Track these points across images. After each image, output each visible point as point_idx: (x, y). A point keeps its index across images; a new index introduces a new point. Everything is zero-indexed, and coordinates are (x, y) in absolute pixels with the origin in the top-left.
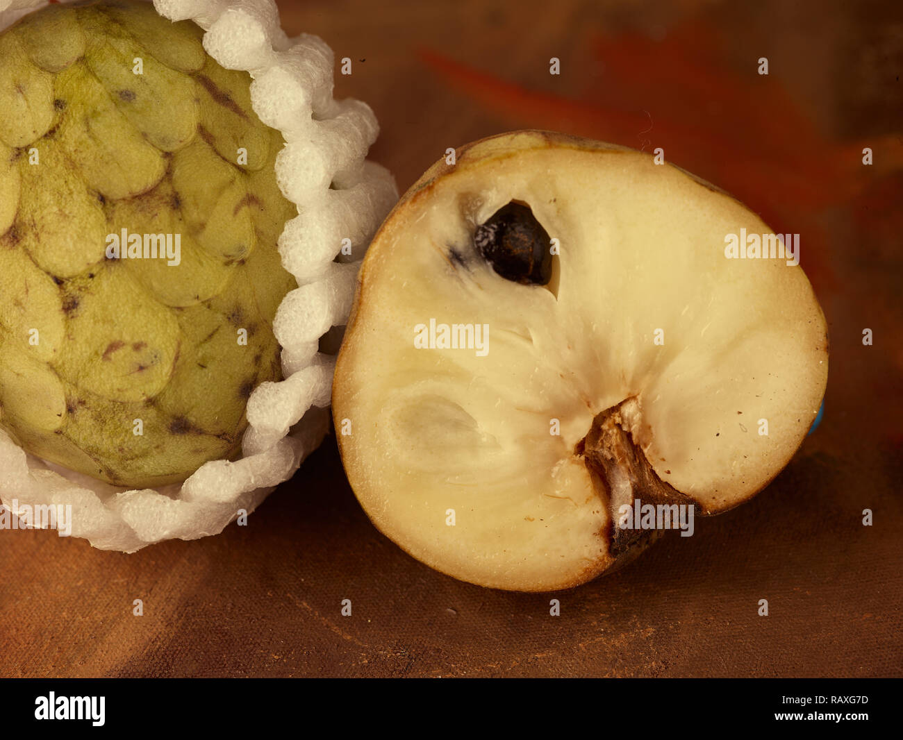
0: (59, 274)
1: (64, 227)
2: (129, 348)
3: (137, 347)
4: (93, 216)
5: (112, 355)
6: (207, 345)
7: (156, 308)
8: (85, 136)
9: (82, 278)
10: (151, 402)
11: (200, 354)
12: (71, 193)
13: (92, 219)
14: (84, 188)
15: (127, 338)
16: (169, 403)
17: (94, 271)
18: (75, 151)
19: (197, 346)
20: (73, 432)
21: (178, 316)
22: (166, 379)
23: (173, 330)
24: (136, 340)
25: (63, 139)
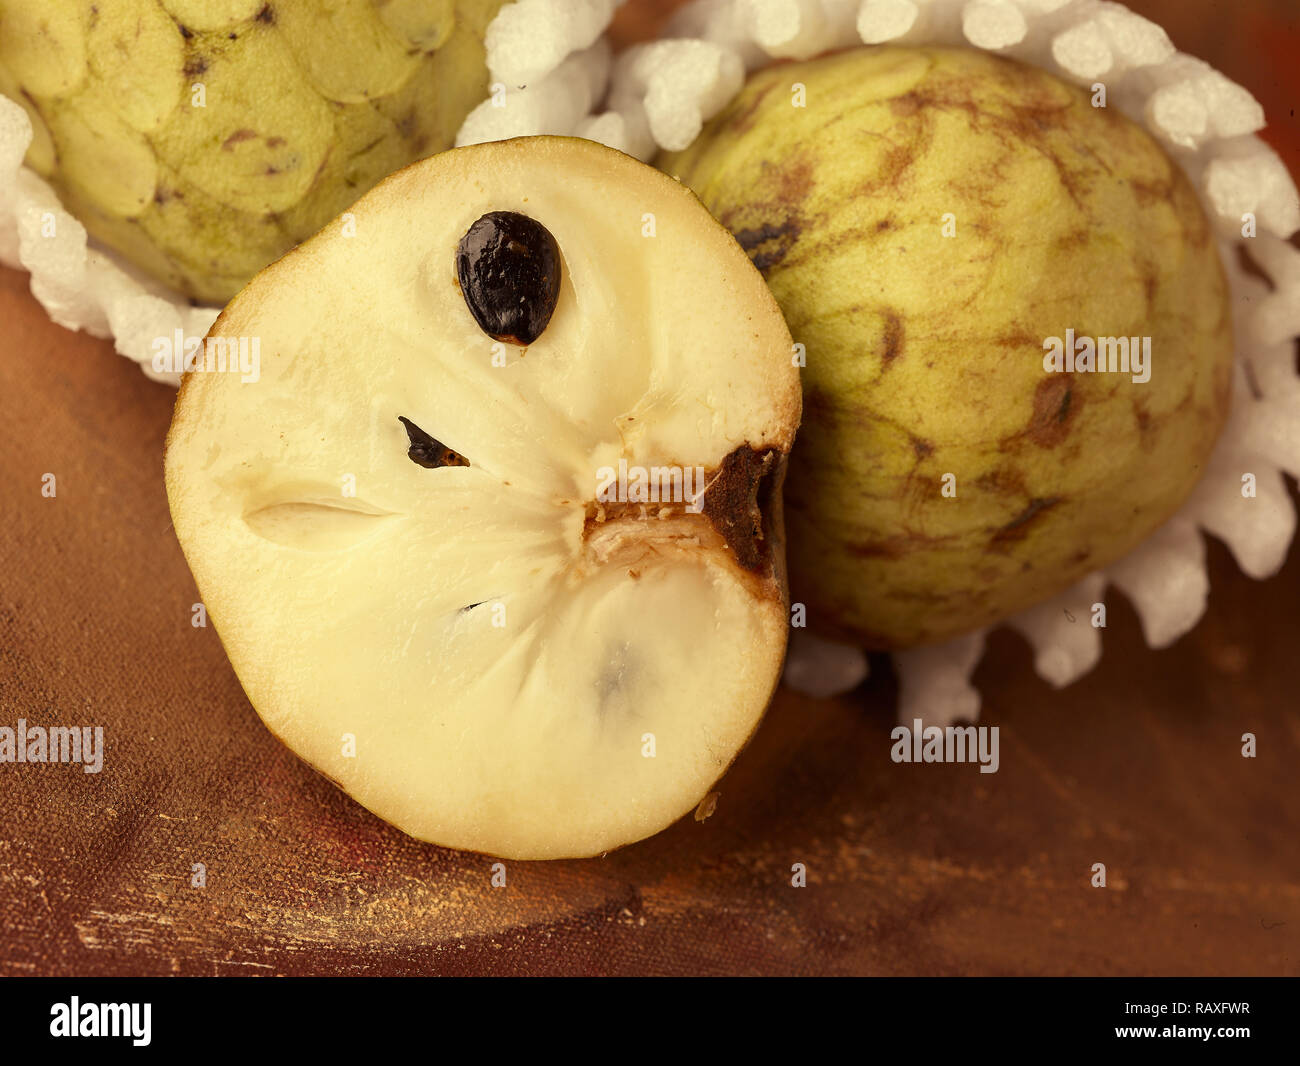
0: (188, 23)
2: (261, 143)
3: (273, 143)
5: (237, 146)
6: (363, 158)
7: (309, 98)
9: (219, 36)
10: (275, 218)
11: (352, 169)
15: (262, 128)
16: (297, 225)
17: (238, 31)
19: (352, 157)
20: (154, 226)
21: (337, 114)
22: (301, 192)
23: (325, 130)
24: (274, 134)
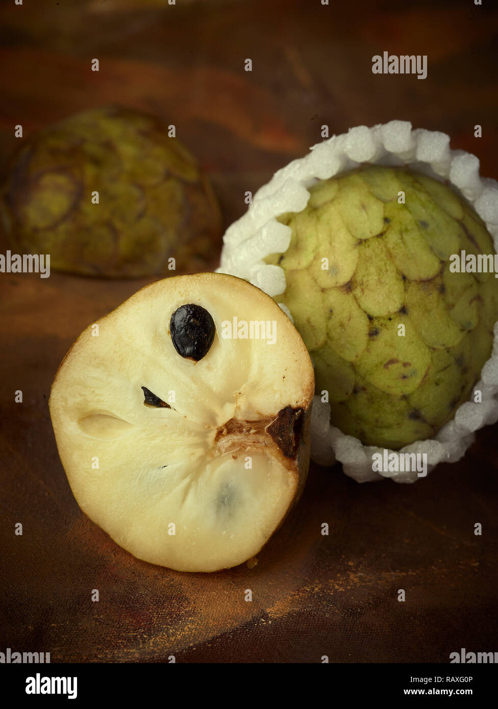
0: (371, 314)
1: (379, 288)
2: (399, 365)
3: (405, 365)
4: (397, 286)
5: (390, 366)
6: (442, 373)
7: (421, 346)
8: (400, 241)
9: (384, 319)
10: (405, 397)
11: (438, 377)
12: (387, 271)
13: (396, 287)
14: (395, 269)
15: (401, 358)
16: (414, 401)
17: (392, 317)
18: (393, 248)
19: (438, 372)
20: (351, 404)
21: (432, 353)
22: (416, 386)
23: (427, 360)
24: (406, 361)
25: (387, 240)
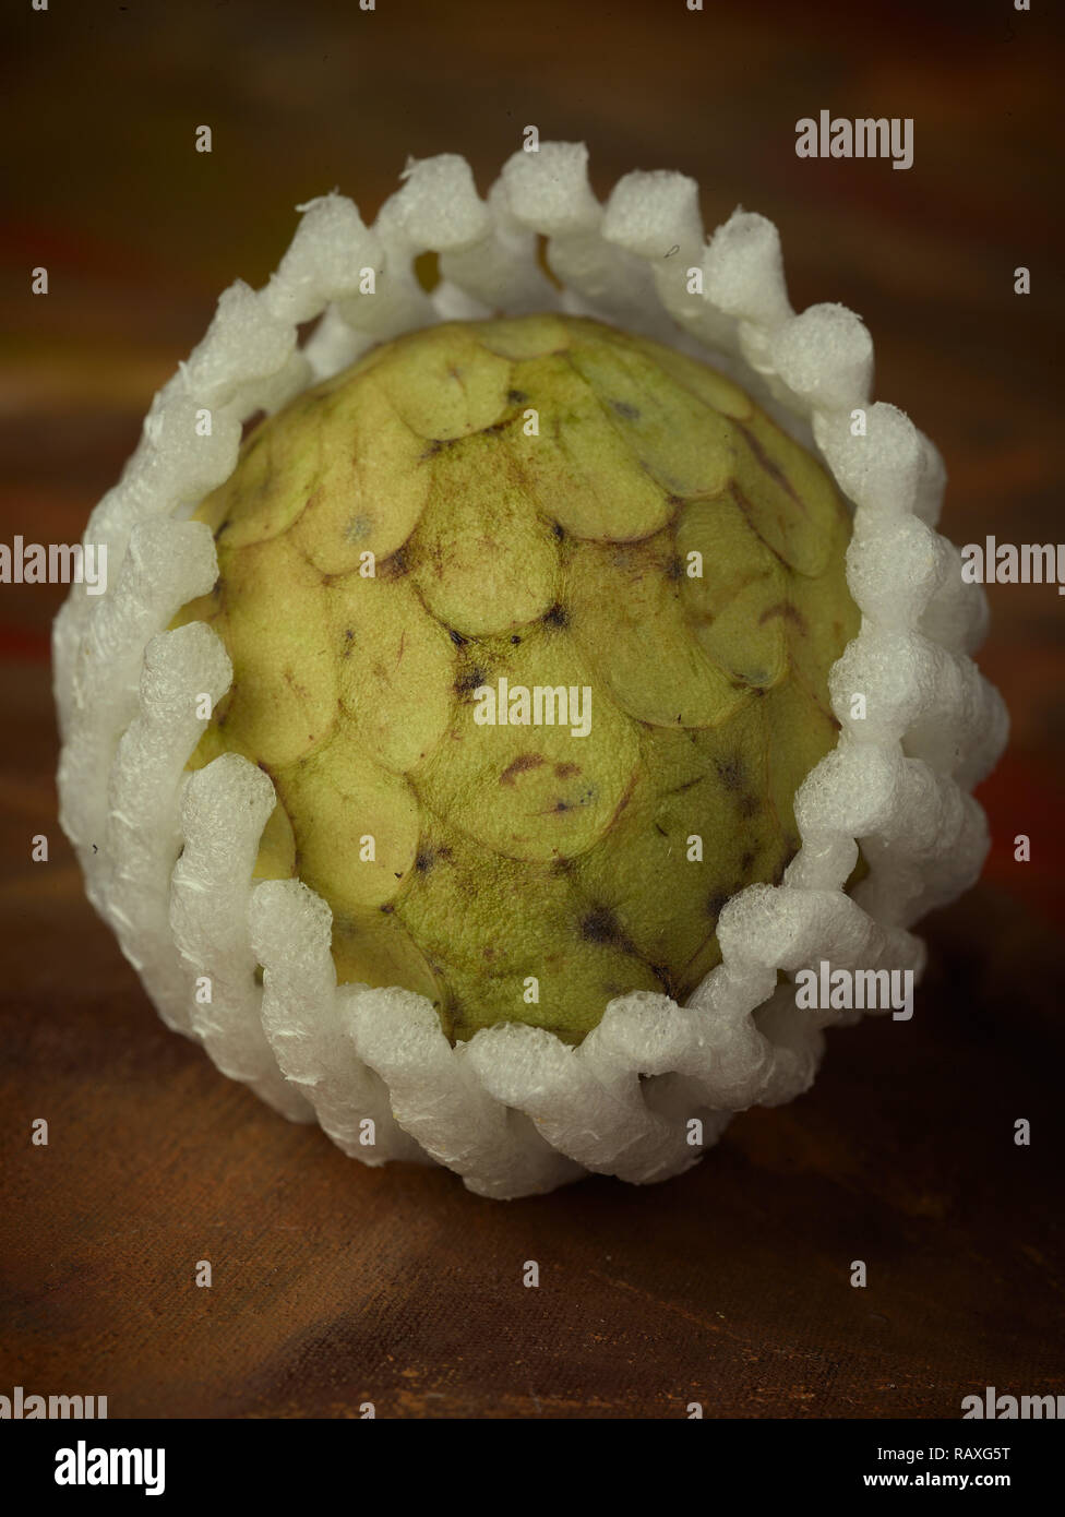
0: (461, 629)
1: (486, 562)
2: (549, 770)
3: (563, 771)
4: (538, 554)
5: (519, 777)
6: (677, 799)
7: (609, 715)
8: (550, 443)
9: (499, 640)
10: (564, 866)
11: (662, 809)
12: (510, 515)
13: (536, 558)
14: (533, 510)
15: (550, 752)
16: (592, 874)
17: (522, 634)
18: (530, 459)
19: (662, 795)
20: (413, 909)
21: (642, 737)
22: (598, 833)
23: (629, 756)
24: (565, 759)
25: (514, 440)
